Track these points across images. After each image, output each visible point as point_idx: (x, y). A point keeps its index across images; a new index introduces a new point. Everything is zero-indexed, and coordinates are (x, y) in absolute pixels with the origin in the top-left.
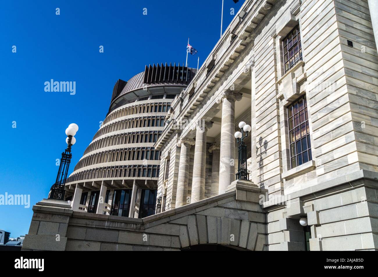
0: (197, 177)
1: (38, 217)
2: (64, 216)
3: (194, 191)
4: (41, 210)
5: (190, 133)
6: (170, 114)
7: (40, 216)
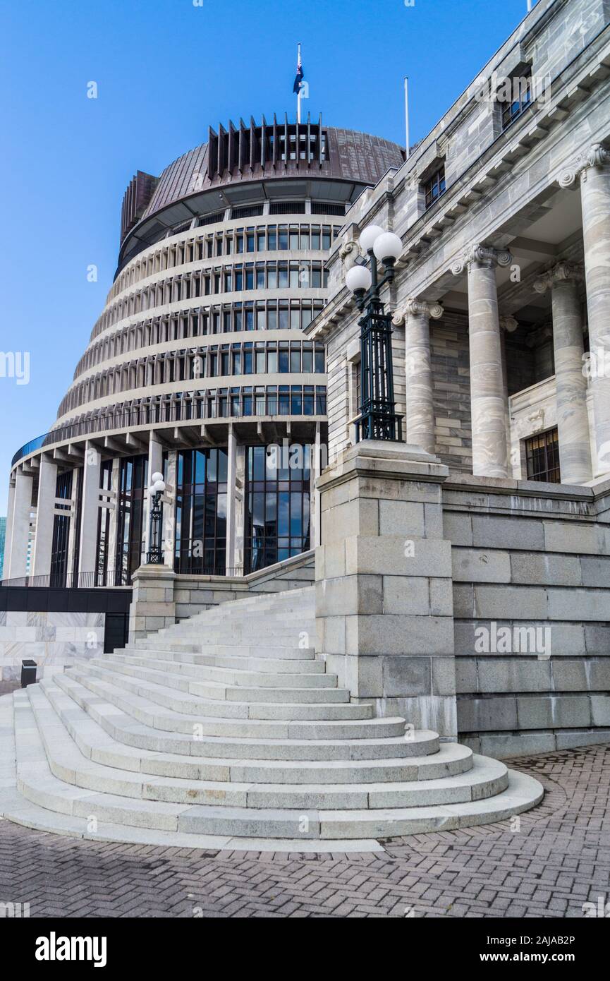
0: (487, 396)
1: (371, 488)
2: (429, 484)
3: (482, 431)
4: (376, 469)
5: (436, 285)
6: (352, 240)
7: (375, 485)
